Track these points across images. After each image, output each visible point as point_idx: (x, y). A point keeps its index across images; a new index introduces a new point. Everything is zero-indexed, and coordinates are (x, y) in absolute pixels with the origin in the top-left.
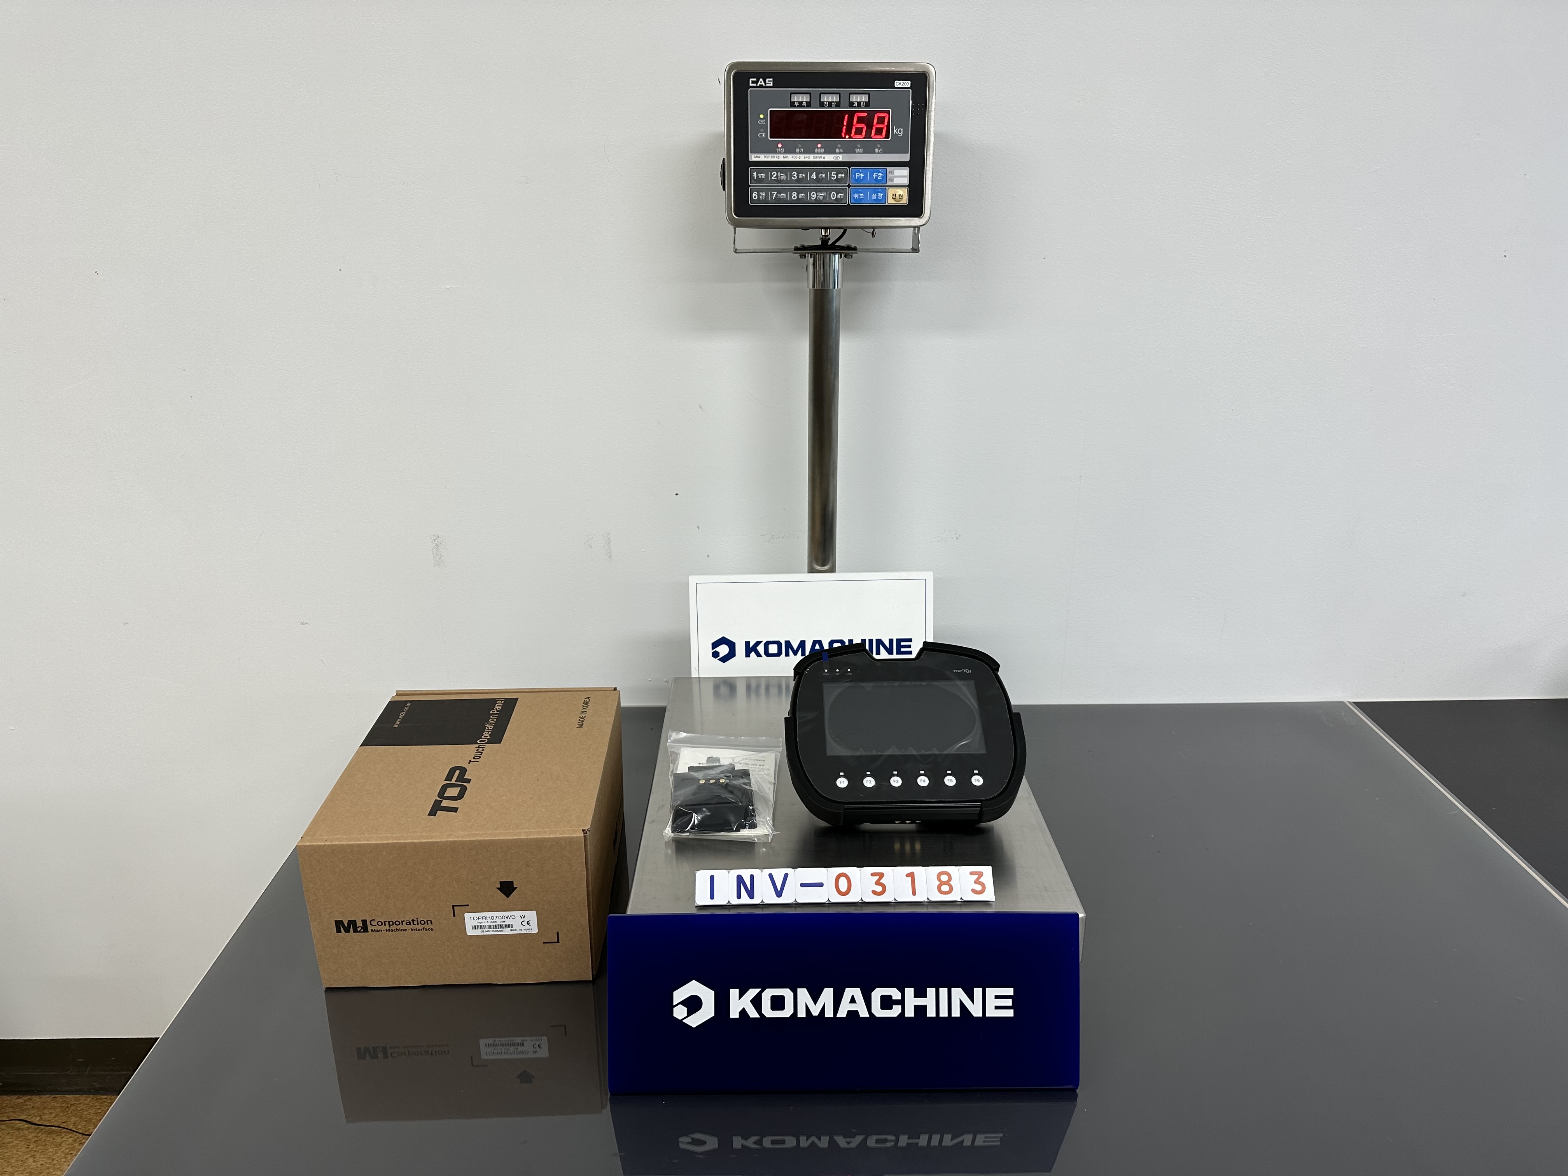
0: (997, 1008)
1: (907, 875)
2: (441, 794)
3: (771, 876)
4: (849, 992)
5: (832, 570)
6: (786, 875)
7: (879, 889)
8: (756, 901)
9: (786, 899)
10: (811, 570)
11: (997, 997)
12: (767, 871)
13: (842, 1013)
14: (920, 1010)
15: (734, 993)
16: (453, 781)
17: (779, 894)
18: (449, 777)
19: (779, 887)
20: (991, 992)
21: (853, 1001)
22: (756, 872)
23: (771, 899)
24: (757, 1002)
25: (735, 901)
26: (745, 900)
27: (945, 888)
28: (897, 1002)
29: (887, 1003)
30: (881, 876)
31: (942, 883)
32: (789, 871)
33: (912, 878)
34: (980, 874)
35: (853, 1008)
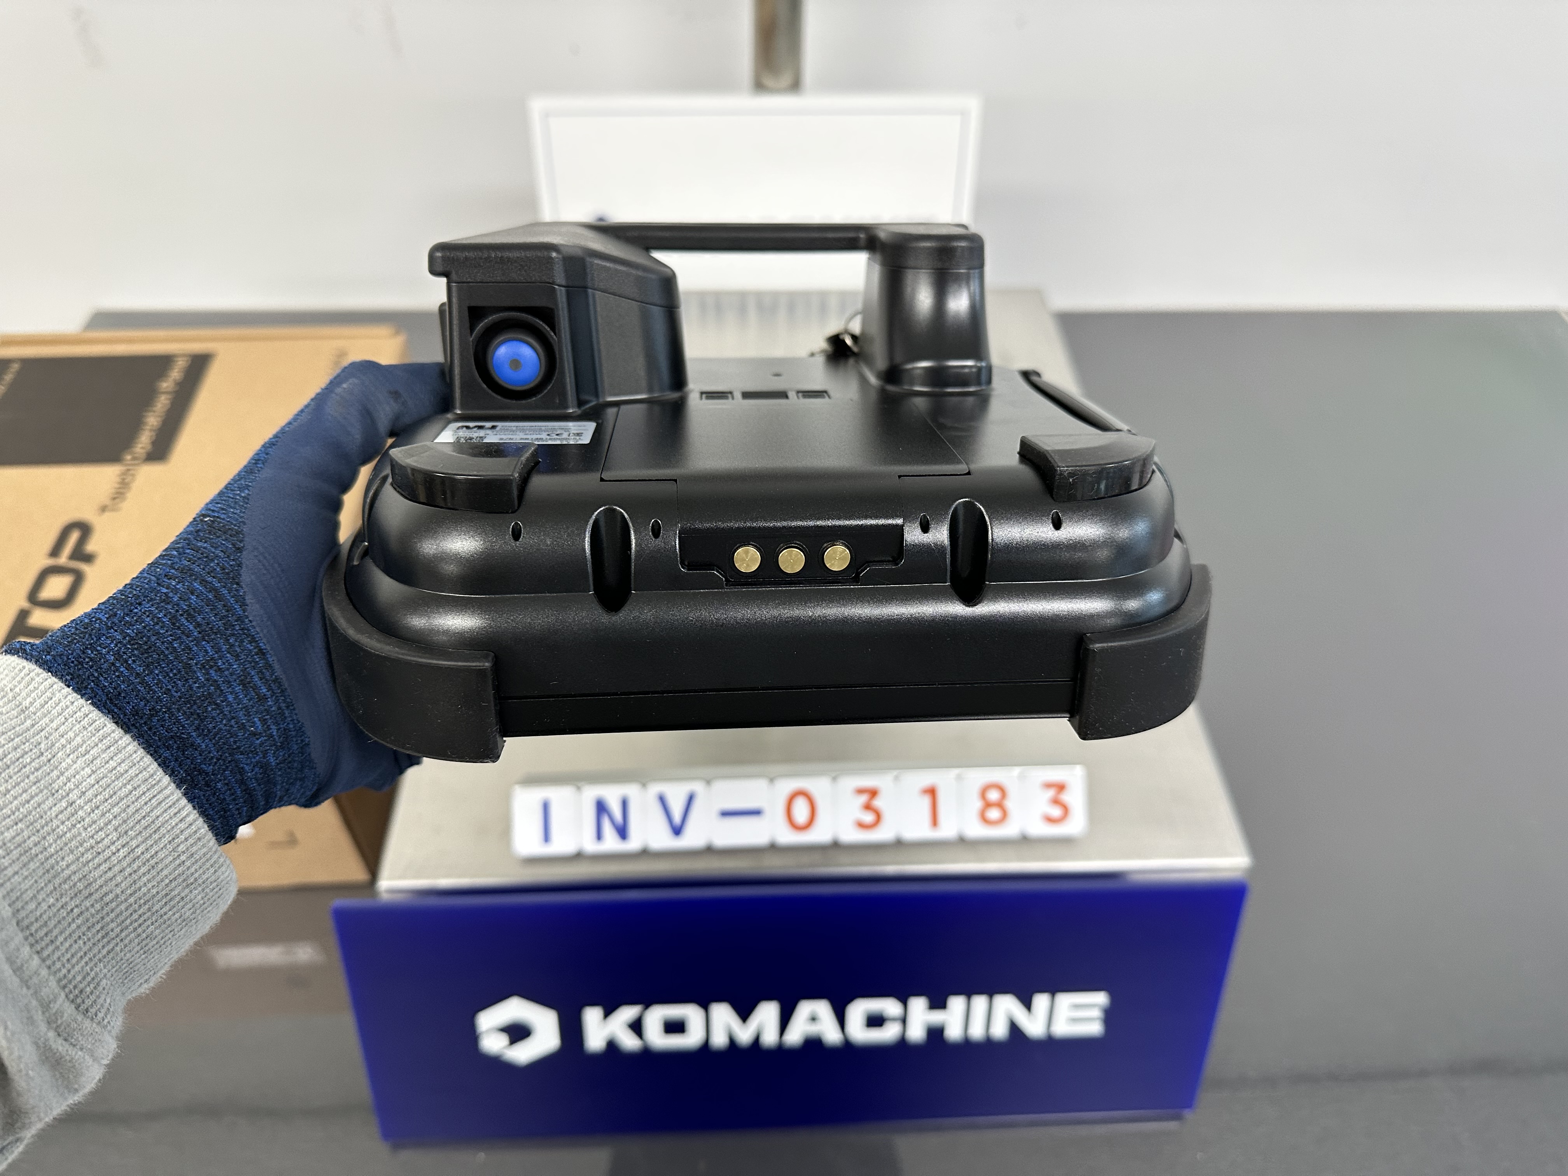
0: (1072, 1021)
1: (923, 791)
2: (33, 597)
3: (662, 800)
4: (805, 1009)
5: (795, 86)
6: (691, 799)
7: (869, 818)
8: (633, 844)
9: (692, 839)
10: (759, 86)
11: (1076, 1006)
12: (655, 789)
14: (935, 1033)
15: (592, 1016)
16: (63, 560)
17: (677, 831)
18: (55, 552)
19: (677, 820)
20: (1065, 1000)
21: (813, 1019)
22: (632, 791)
23: (662, 839)
24: (637, 1027)
25: (591, 846)
26: (611, 843)
27: (994, 814)
28: (894, 1019)
29: (875, 1021)
30: (873, 793)
31: (988, 805)
32: (698, 787)
33: (932, 792)
34: (1061, 787)
35: (813, 1030)
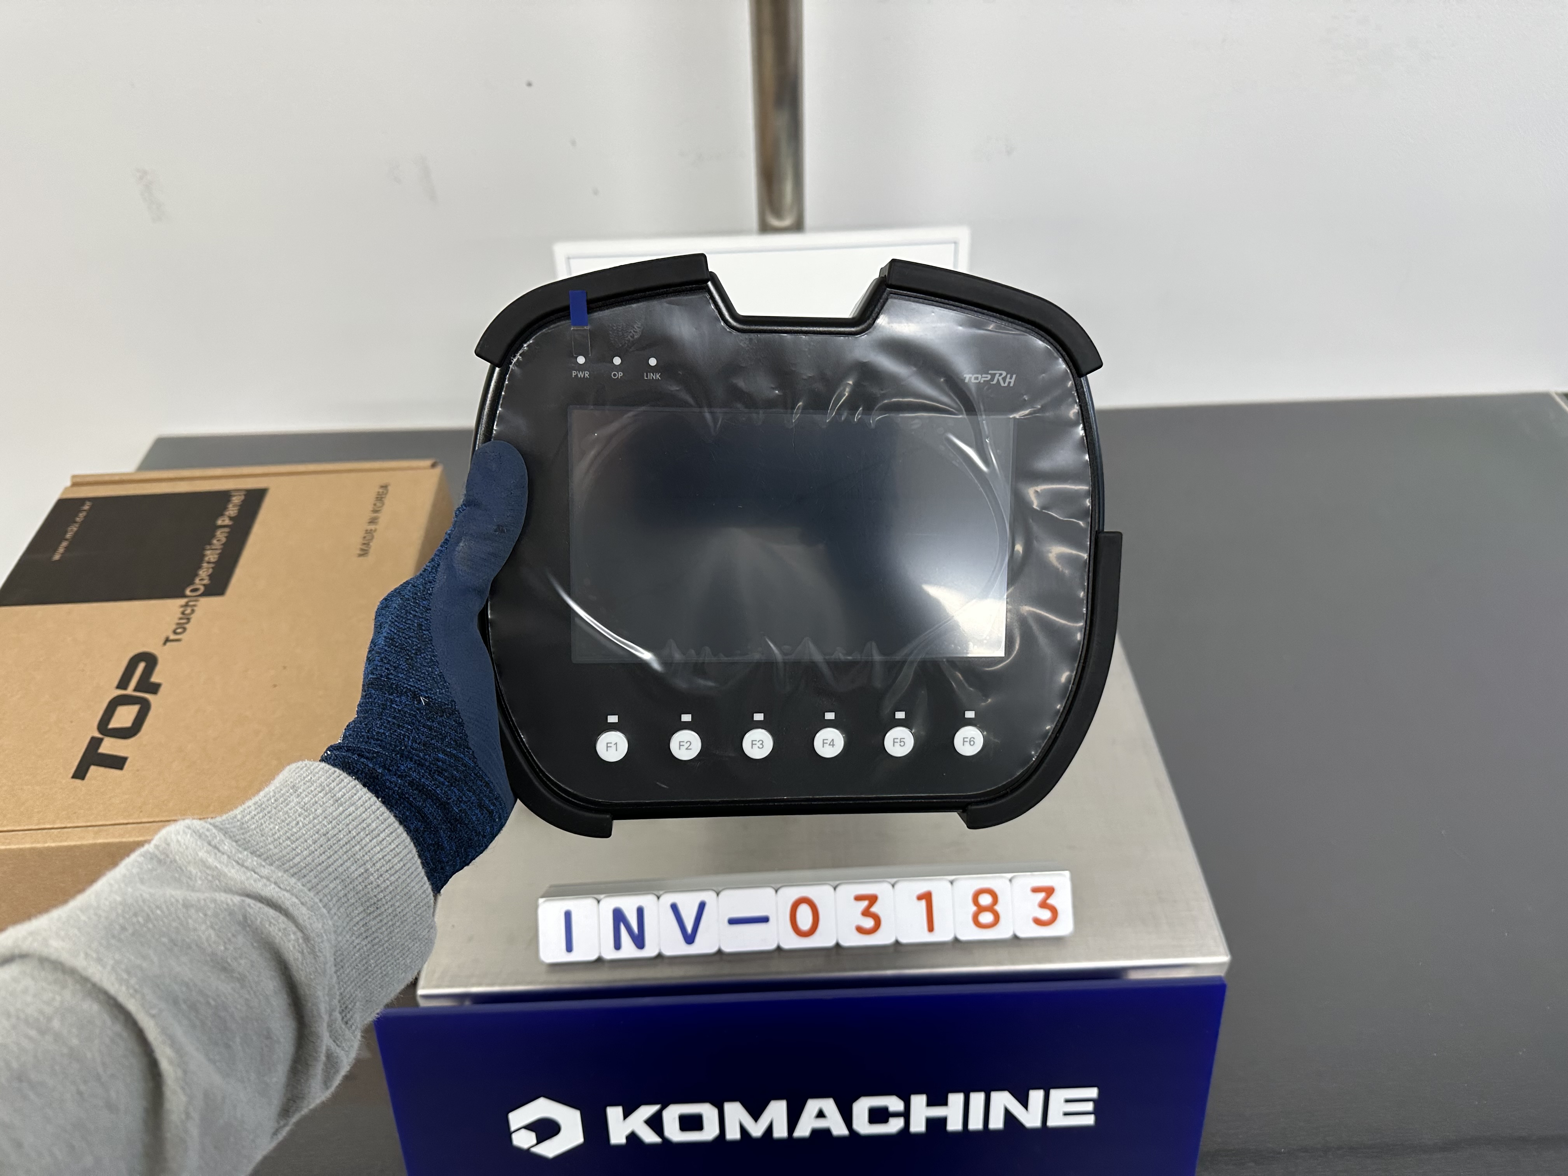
0: (1066, 1114)
1: (920, 898)
2: (103, 726)
3: (674, 908)
4: (812, 1106)
5: (798, 227)
6: (702, 906)
7: (869, 923)
8: (650, 951)
9: (704, 945)
10: (765, 228)
11: (1068, 1101)
12: (669, 899)
13: (803, 1130)
14: (936, 1125)
15: (614, 1114)
16: (130, 691)
17: (690, 939)
18: (123, 683)
19: (689, 928)
20: (1058, 1096)
21: (821, 1114)
22: (646, 901)
23: (676, 947)
24: (655, 1123)
25: (610, 954)
26: (628, 950)
27: (986, 918)
28: (896, 1115)
29: (878, 1115)
30: (873, 899)
31: (981, 909)
32: (708, 896)
33: (927, 897)
34: (1049, 891)
35: (821, 1124)
